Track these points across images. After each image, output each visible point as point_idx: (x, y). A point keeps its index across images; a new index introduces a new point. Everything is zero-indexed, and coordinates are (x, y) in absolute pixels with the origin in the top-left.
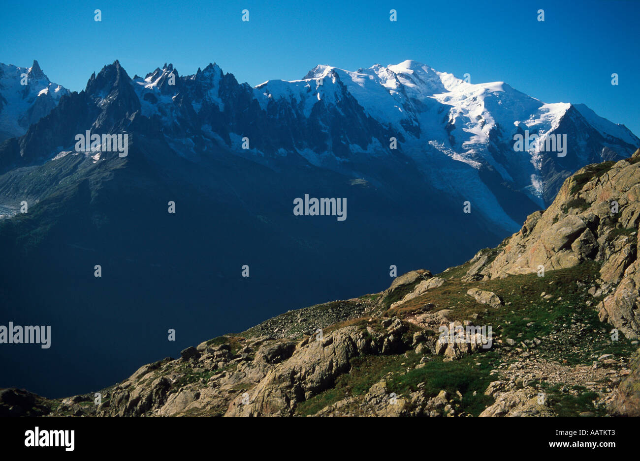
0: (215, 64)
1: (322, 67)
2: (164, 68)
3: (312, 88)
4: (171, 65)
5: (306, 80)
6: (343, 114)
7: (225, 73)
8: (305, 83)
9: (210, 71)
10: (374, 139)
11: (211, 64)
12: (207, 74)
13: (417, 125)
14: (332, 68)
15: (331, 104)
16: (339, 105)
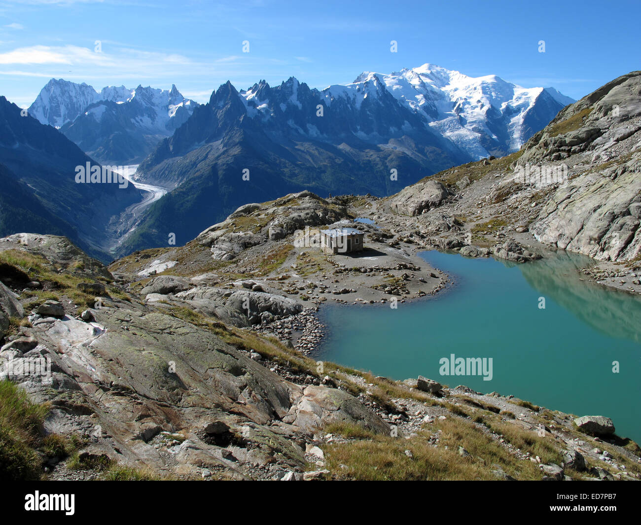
0: (293, 77)
1: (366, 73)
2: (260, 83)
3: (361, 89)
4: (264, 81)
5: (356, 84)
6: (383, 105)
7: (300, 83)
8: (355, 86)
9: (290, 83)
10: (406, 121)
11: (291, 78)
12: (288, 85)
13: (435, 109)
14: (374, 73)
15: (374, 99)
16: (380, 99)
